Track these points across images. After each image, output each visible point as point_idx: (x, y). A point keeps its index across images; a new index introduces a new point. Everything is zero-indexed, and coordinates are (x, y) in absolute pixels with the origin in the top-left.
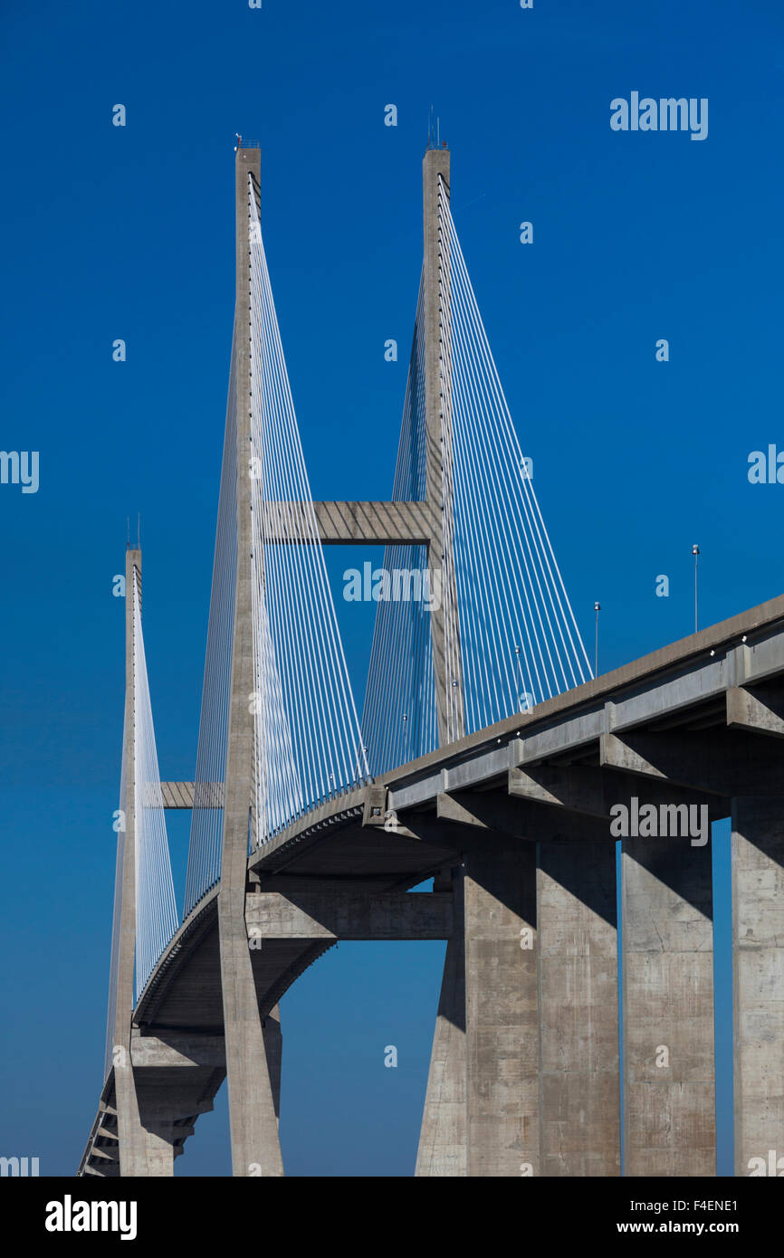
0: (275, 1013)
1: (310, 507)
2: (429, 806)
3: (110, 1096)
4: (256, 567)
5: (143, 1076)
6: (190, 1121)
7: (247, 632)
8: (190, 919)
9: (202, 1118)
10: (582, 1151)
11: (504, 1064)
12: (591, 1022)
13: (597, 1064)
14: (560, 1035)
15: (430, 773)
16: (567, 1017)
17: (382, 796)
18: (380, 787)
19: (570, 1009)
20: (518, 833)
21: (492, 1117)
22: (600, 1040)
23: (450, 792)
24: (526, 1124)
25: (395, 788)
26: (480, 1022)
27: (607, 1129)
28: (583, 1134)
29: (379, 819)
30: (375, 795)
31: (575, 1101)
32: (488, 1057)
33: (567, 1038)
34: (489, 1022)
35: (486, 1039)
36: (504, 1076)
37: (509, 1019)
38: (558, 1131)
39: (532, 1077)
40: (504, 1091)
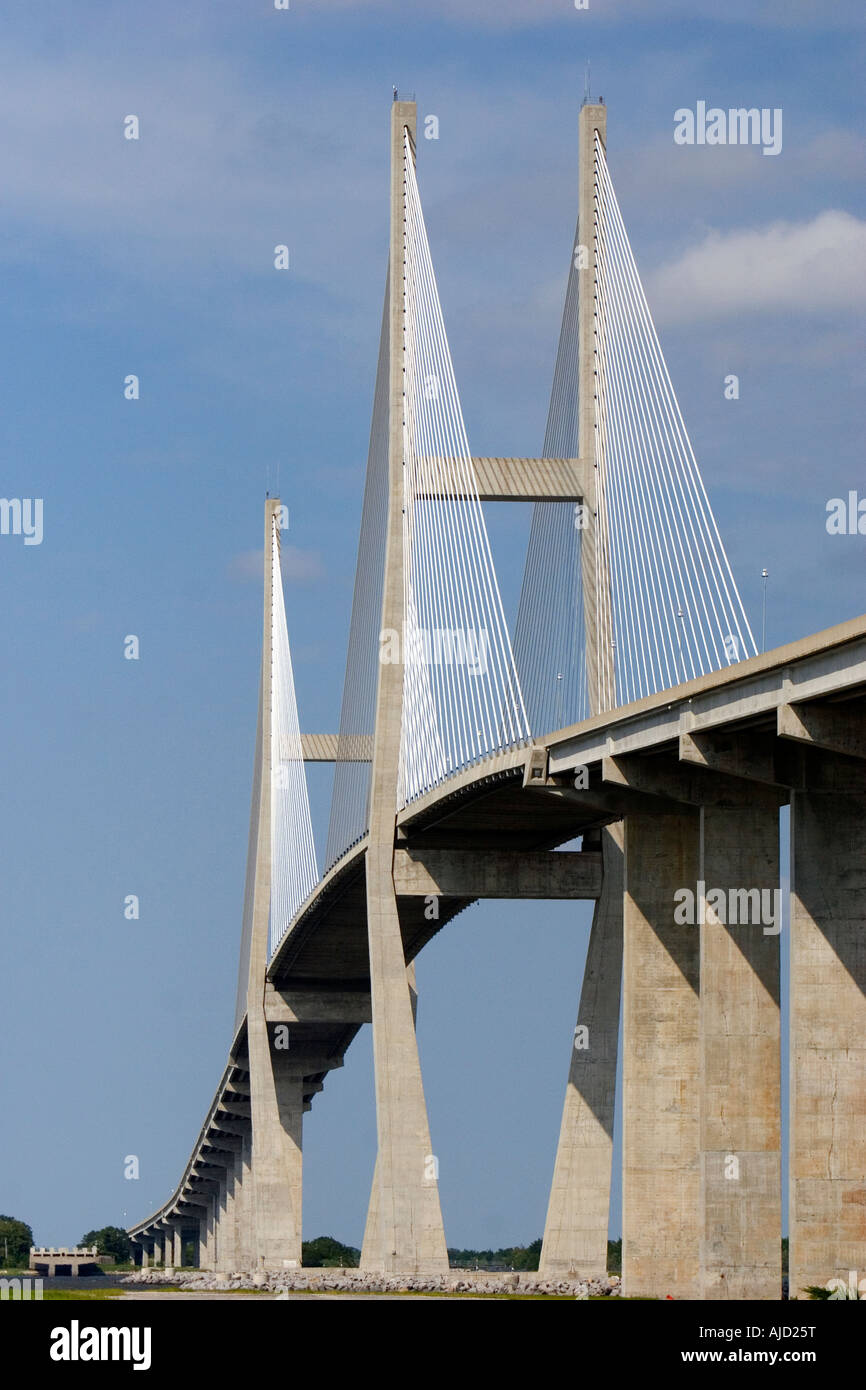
1: (468, 463)
3: (239, 1051)
4: (407, 524)
6: (320, 1076)
9: (331, 1073)
10: (743, 1115)
11: (660, 1027)
12: (753, 987)
13: (758, 1029)
14: (722, 998)
15: (596, 736)
16: (728, 980)
17: (543, 758)
18: (541, 748)
19: (732, 973)
20: (682, 798)
21: (648, 1080)
22: (762, 1005)
23: (615, 758)
24: (683, 1087)
25: (556, 750)
26: (638, 985)
27: (768, 1094)
28: (744, 1100)
29: (540, 781)
30: (536, 756)
31: (736, 1064)
32: (645, 1020)
33: (728, 1003)
34: (647, 983)
35: (640, 1001)
36: (661, 1038)
37: (667, 983)
38: (720, 1096)
39: (689, 1039)
40: (660, 1054)
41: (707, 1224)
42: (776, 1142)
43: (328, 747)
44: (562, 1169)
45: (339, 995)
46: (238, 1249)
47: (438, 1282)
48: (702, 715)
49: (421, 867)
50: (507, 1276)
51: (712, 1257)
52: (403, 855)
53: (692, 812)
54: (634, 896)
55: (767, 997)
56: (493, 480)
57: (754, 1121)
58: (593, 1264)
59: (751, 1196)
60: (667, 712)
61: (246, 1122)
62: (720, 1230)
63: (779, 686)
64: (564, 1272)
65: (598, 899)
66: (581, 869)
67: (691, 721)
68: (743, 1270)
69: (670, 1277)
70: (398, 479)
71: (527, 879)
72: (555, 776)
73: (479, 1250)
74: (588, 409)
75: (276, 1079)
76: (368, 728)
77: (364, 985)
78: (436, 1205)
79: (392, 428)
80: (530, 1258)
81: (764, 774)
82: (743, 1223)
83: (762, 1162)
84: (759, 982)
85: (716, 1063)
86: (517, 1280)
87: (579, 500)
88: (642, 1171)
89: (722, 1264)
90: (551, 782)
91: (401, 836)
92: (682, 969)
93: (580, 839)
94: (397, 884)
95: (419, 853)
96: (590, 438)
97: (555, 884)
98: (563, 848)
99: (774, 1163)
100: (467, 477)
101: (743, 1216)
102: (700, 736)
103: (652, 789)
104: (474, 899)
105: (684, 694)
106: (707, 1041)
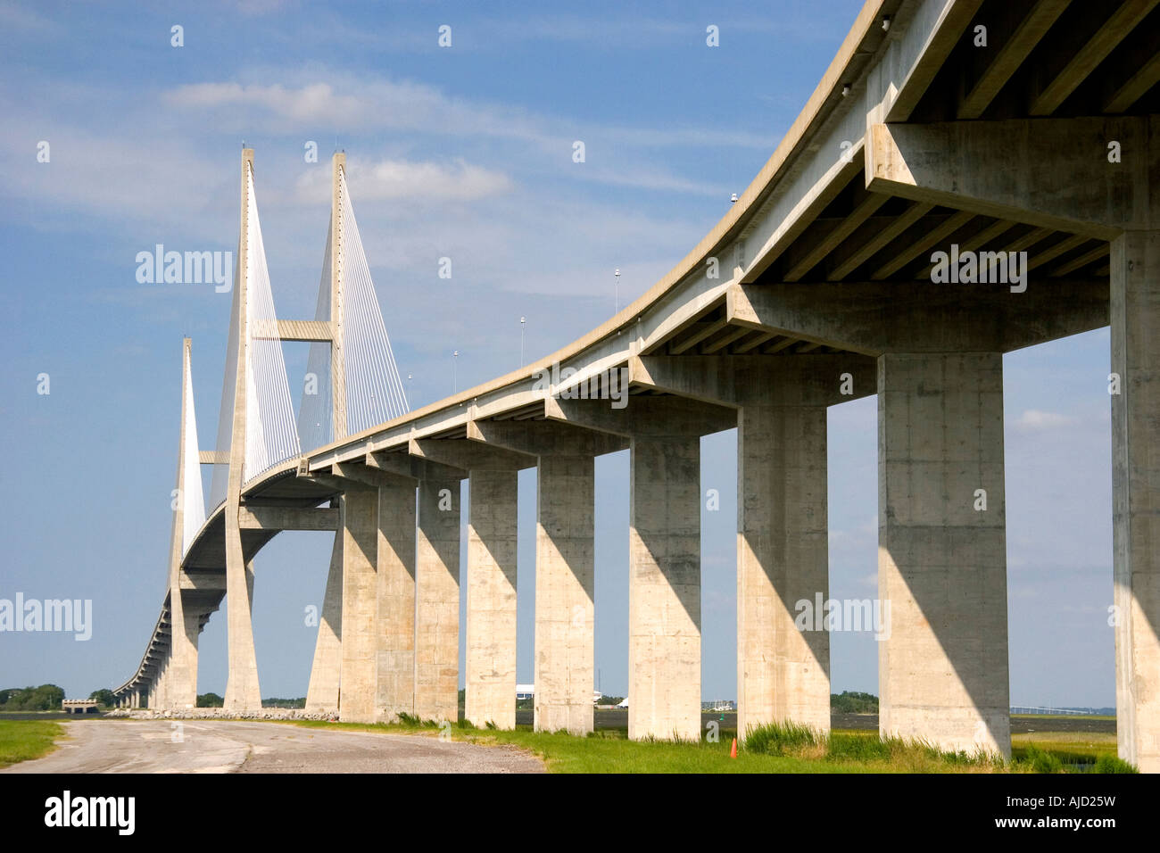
0: (250, 565)
1: (275, 323)
2: (329, 469)
3: (168, 603)
4: (248, 351)
5: (184, 592)
6: (208, 616)
7: (243, 381)
8: (211, 518)
9: (213, 614)
10: (396, 633)
11: (360, 591)
12: (402, 572)
13: (404, 592)
14: (387, 579)
15: (329, 453)
16: (391, 570)
17: (306, 464)
18: (305, 459)
19: (392, 566)
20: (370, 483)
21: (354, 617)
22: (407, 581)
23: (338, 464)
24: (371, 620)
25: (313, 459)
26: (350, 571)
27: (409, 623)
28: (397, 626)
29: (305, 474)
30: (303, 462)
31: (393, 609)
32: (354, 588)
33: (390, 580)
34: (354, 571)
35: (352, 579)
36: (360, 597)
37: (364, 570)
38: (386, 624)
39: (374, 598)
40: (360, 604)
41: (378, 686)
42: (410, 647)
43: (211, 457)
44: (317, 659)
45: (216, 576)
46: (166, 699)
47: (256, 714)
48: (377, 444)
49: (252, 515)
50: (289, 711)
51: (381, 701)
52: (243, 509)
53: (376, 490)
54: (349, 529)
55: (409, 577)
56: (290, 331)
57: (401, 636)
58: (331, 705)
59: (399, 671)
60: (361, 442)
61: (169, 637)
62: (384, 688)
63: (410, 431)
64: (317, 709)
65: (337, 531)
66: (328, 516)
67: (372, 447)
68: (395, 707)
69: (363, 711)
70: (244, 330)
71: (303, 521)
72: (313, 472)
73: (288, 699)
74: (336, 298)
75: (185, 617)
76: (228, 448)
77: (223, 571)
78: (256, 676)
79: (241, 305)
80: (301, 703)
81: (406, 471)
82: (396, 685)
83: (405, 656)
84: (405, 570)
85: (384, 609)
86: (294, 713)
87: (331, 341)
88: (351, 660)
89: (385, 704)
90: (310, 475)
91: (242, 500)
92: (371, 563)
93: (330, 502)
94: (241, 523)
95: (251, 508)
96: (336, 311)
97: (316, 523)
98: (321, 506)
99: (411, 656)
100: (275, 329)
101: (396, 681)
102: (376, 454)
103: (356, 479)
104: (280, 530)
105: (368, 434)
106: (380, 598)
